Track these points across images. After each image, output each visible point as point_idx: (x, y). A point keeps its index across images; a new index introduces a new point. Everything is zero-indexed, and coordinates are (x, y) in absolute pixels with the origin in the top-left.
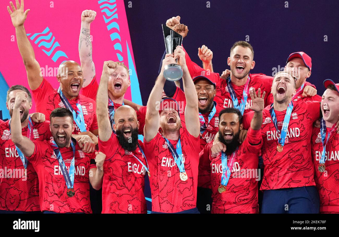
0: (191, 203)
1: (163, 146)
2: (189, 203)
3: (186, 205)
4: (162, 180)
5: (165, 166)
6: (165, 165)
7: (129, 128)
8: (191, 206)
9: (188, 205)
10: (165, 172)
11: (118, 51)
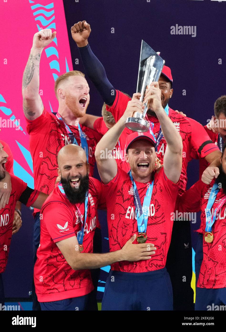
0: (160, 263)
1: (129, 192)
2: (156, 264)
3: (153, 265)
4: (125, 235)
5: (129, 218)
6: (130, 216)
7: (76, 177)
8: (159, 267)
9: (156, 265)
10: (129, 226)
11: (55, 71)
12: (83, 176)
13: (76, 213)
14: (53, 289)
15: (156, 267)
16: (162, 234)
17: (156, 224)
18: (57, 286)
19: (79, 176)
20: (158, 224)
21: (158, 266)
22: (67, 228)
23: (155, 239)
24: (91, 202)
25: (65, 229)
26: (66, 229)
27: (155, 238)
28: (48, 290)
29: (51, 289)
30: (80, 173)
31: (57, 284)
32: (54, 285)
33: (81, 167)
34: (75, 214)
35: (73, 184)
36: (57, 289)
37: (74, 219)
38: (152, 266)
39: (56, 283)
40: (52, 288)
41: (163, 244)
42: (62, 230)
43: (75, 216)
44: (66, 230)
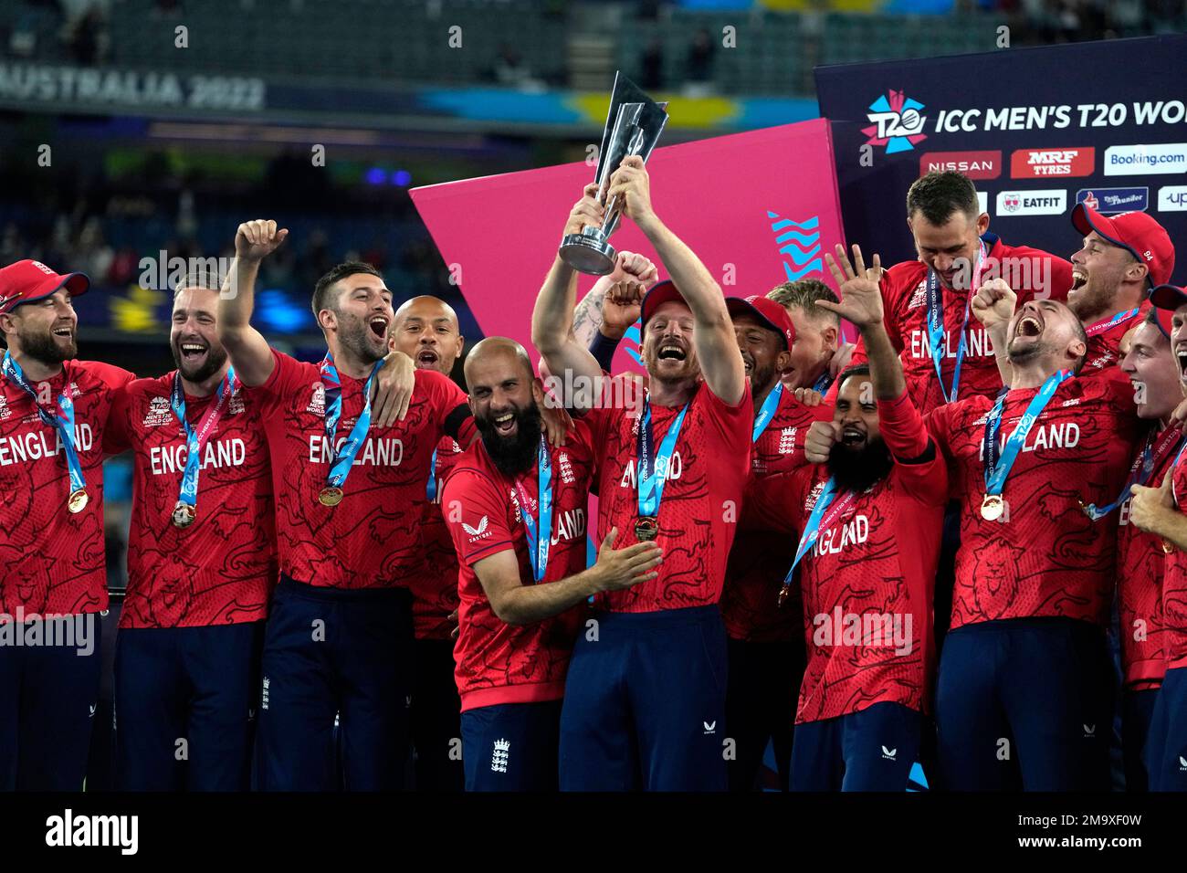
0: (693, 591)
6: (628, 482)
8: (690, 600)
9: (683, 596)
12: (521, 408)
13: (513, 494)
14: (481, 681)
15: (682, 599)
16: (698, 522)
17: (684, 499)
18: (492, 674)
19: (511, 409)
20: (687, 498)
21: (687, 598)
22: (487, 530)
23: (677, 534)
24: (564, 474)
25: (481, 534)
26: (484, 533)
27: (679, 531)
28: (471, 682)
29: (477, 681)
30: (512, 402)
31: (491, 670)
32: (485, 671)
33: (512, 386)
34: (509, 495)
35: (501, 429)
36: (489, 680)
37: (508, 508)
38: (672, 598)
39: (489, 667)
40: (480, 678)
41: (701, 548)
42: (475, 536)
43: (511, 502)
44: (484, 536)
